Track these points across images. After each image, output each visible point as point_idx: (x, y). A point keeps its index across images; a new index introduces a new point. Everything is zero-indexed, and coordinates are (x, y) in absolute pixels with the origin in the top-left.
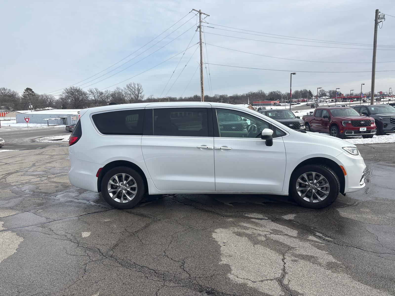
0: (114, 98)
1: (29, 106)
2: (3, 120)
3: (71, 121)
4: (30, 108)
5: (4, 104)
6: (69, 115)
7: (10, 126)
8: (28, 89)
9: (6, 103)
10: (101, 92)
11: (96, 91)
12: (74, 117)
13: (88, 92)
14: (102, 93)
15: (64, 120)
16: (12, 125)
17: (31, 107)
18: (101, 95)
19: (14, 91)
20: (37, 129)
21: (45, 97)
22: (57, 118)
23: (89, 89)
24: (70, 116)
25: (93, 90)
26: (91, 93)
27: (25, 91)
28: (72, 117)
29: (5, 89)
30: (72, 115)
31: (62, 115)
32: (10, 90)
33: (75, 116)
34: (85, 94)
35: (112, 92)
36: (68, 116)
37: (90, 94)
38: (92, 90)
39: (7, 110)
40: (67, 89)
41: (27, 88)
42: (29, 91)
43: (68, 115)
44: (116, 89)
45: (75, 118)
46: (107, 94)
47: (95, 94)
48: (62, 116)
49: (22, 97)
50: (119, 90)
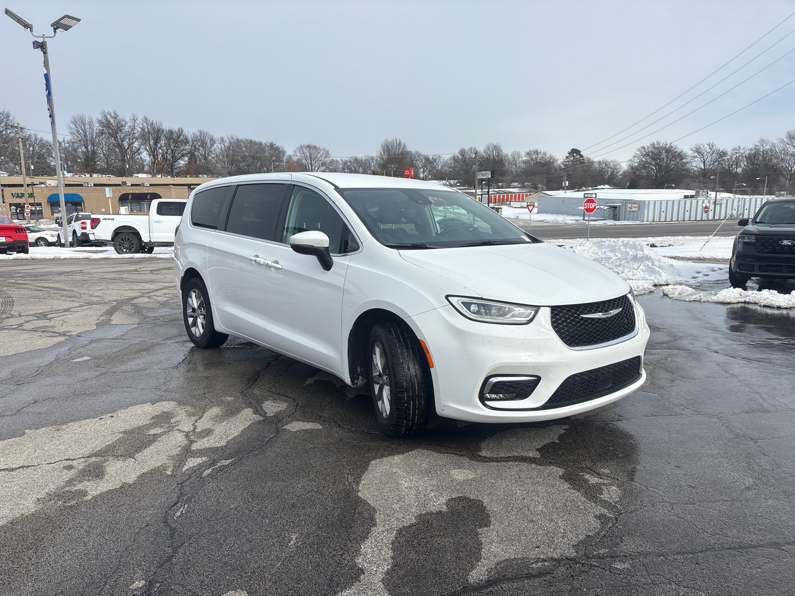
0: (753, 164)
1: (563, 183)
2: (518, 208)
3: (628, 212)
4: (563, 186)
5: (529, 179)
6: (625, 200)
7: (518, 217)
8: (575, 152)
9: (533, 177)
10: (722, 152)
11: (708, 150)
12: (633, 205)
13: (690, 153)
14: (723, 154)
15: (614, 211)
16: (521, 217)
17: (565, 184)
18: (721, 156)
19: (552, 155)
20: (557, 224)
21: (604, 165)
22: (602, 207)
23: (693, 146)
24: (626, 202)
25: (704, 147)
26: (696, 154)
27: (568, 155)
28: (630, 206)
29: (537, 152)
30: (632, 200)
31: (612, 201)
32: (545, 153)
33: (636, 203)
34: (681, 156)
35: (751, 150)
36: (623, 204)
37: (694, 157)
38: (700, 148)
39: (533, 190)
40: (644, 148)
41: (573, 149)
42: (575, 154)
43: (622, 200)
44: (758, 144)
45: (635, 207)
46: (738, 155)
47: (706, 157)
48: (613, 203)
49: (562, 165)
50: (764, 145)
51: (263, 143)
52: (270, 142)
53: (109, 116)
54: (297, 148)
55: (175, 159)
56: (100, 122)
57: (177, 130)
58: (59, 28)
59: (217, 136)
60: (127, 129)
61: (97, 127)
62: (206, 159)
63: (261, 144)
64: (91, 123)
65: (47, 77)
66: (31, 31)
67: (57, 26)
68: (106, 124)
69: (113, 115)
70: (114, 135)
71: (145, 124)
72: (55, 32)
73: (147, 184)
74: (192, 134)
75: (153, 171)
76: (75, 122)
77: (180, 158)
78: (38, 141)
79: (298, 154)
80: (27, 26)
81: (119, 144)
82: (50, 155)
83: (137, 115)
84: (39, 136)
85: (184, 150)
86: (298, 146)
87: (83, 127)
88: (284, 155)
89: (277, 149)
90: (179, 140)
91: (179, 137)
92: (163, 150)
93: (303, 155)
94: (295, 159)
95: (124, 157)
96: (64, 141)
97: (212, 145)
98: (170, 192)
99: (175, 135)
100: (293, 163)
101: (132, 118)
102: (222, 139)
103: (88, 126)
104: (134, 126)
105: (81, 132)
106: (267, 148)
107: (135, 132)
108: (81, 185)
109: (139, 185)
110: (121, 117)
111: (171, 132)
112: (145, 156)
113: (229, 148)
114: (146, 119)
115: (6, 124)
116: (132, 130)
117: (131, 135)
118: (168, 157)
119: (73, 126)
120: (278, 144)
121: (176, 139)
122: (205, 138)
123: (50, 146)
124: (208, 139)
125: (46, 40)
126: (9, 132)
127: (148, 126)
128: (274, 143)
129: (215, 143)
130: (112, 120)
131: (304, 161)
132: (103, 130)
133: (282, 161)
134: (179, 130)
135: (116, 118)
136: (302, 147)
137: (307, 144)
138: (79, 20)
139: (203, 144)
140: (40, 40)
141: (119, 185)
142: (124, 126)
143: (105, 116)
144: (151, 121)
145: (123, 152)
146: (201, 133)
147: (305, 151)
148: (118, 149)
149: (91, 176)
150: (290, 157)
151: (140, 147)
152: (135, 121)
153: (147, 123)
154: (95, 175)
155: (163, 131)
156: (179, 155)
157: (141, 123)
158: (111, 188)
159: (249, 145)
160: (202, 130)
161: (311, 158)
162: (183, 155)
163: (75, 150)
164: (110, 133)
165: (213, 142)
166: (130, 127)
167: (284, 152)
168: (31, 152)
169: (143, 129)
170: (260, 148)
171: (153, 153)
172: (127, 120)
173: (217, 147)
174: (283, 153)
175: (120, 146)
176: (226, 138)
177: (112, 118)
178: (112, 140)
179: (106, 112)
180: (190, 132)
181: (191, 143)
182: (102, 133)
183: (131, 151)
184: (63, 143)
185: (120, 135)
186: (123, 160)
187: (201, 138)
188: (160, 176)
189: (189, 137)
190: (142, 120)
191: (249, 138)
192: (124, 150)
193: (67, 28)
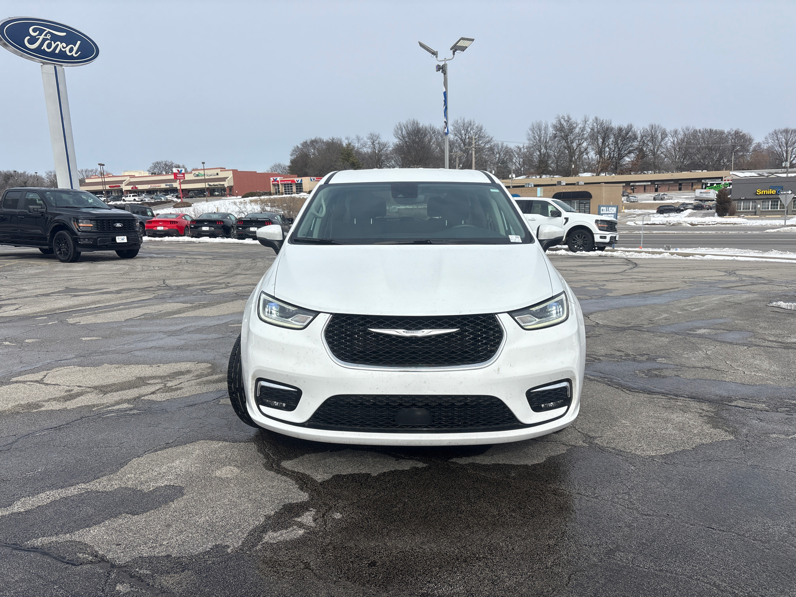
51: (726, 131)
52: (735, 129)
53: (562, 120)
54: (769, 134)
55: (621, 157)
56: (555, 127)
57: (626, 127)
58: (457, 50)
59: (669, 129)
60: (577, 130)
61: (551, 131)
62: (654, 154)
63: (722, 133)
64: (546, 128)
65: (445, 94)
66: (437, 57)
67: (455, 48)
68: (560, 128)
69: (566, 118)
70: (565, 138)
71: (595, 124)
72: (454, 54)
73: (582, 183)
74: (641, 129)
75: (597, 170)
76: (532, 130)
77: (626, 155)
78: (504, 149)
79: (770, 141)
80: (434, 54)
81: (568, 147)
82: (511, 160)
83: (589, 116)
84: (505, 144)
85: (631, 146)
86: (771, 131)
87: (539, 133)
88: (750, 143)
89: (743, 136)
90: (628, 136)
91: (628, 134)
92: (610, 149)
93: (777, 141)
94: (765, 147)
95: (572, 157)
96: (523, 147)
97: (663, 139)
98: (601, 190)
99: (624, 132)
100: (762, 152)
101: (584, 120)
102: (676, 132)
103: (543, 132)
104: (584, 127)
105: (537, 137)
106: (730, 137)
107: (585, 133)
108: (523, 186)
109: (574, 184)
110: (573, 120)
111: (620, 130)
112: (592, 155)
113: (683, 141)
114: (596, 119)
115: (479, 136)
116: (582, 131)
117: (581, 136)
118: (615, 155)
119: (530, 133)
120: (745, 130)
121: (624, 136)
122: (656, 132)
123: (512, 153)
124: (659, 133)
125: (447, 62)
126: (480, 142)
127: (597, 126)
128: (740, 130)
129: (666, 136)
130: (565, 124)
131: (777, 148)
132: (556, 133)
133: (748, 151)
134: (628, 127)
135: (568, 121)
136: (776, 132)
137: (783, 128)
138: (473, 40)
139: (653, 138)
140: (441, 64)
141: (555, 185)
142: (575, 128)
143: (560, 121)
144: (601, 120)
145: (572, 153)
146: (652, 128)
147: (780, 136)
148: (568, 150)
149: (540, 177)
150: (759, 145)
151: (587, 147)
152: (586, 122)
153: (597, 123)
154: (544, 176)
155: (612, 129)
156: (626, 152)
157: (591, 124)
158: (542, 188)
159: (706, 135)
160: (653, 124)
161: (787, 144)
162: (630, 152)
163: (531, 155)
164: (562, 136)
165: (664, 135)
166: (580, 128)
167: (750, 139)
168: (497, 159)
169: (592, 129)
170: (721, 138)
171: (600, 152)
172: (579, 122)
173: (669, 141)
174: (750, 141)
175: (569, 148)
176: (680, 129)
177: (565, 121)
178: (564, 143)
179: (561, 116)
180: (640, 127)
181: (639, 139)
182: (555, 136)
183: (580, 151)
184: (522, 149)
185: (571, 137)
186: (571, 161)
187: (651, 132)
188: (604, 174)
189: (639, 132)
190: (593, 120)
191: (708, 128)
192: (572, 151)
193: (463, 49)
